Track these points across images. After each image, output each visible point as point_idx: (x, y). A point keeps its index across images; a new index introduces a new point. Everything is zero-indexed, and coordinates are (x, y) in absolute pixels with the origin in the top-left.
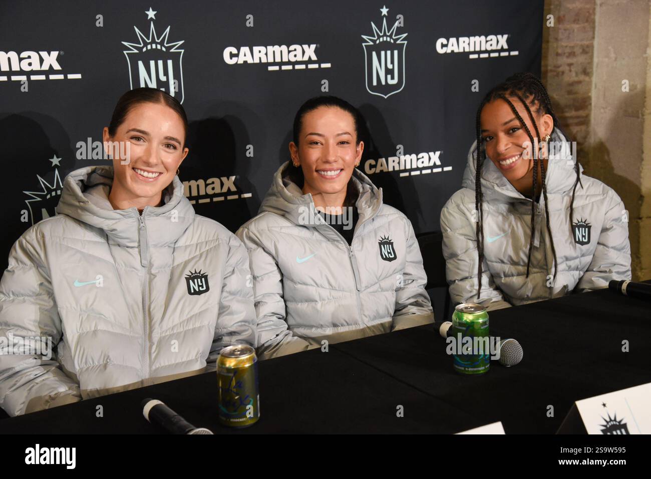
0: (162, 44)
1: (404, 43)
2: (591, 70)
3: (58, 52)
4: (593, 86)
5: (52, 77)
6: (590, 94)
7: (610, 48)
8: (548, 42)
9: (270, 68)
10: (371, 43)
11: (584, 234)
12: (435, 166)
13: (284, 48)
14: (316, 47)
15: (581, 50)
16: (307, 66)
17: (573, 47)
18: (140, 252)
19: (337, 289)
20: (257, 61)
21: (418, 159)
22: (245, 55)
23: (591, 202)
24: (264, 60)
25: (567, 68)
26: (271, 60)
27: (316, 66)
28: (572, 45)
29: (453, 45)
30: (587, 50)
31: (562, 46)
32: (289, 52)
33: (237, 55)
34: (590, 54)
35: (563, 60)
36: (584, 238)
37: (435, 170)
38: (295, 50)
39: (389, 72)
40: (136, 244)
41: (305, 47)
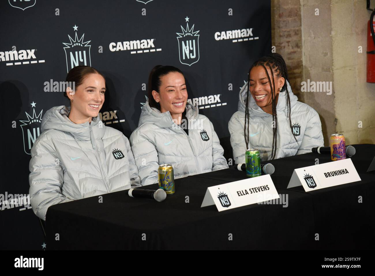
0: (81, 43)
1: (198, 36)
2: (301, 45)
3: (34, 50)
4: (303, 54)
5: (32, 62)
6: (301, 59)
7: (311, 31)
8: (274, 29)
9: (132, 53)
10: (181, 37)
11: (297, 131)
12: (218, 103)
13: (138, 41)
14: (154, 40)
15: (294, 33)
16: (150, 51)
17: (289, 31)
18: (91, 142)
19: (185, 156)
20: (125, 49)
21: (208, 99)
22: (120, 47)
23: (301, 114)
24: (129, 49)
25: (287, 44)
26: (132, 48)
27: (154, 50)
28: (289, 30)
29: (223, 36)
30: (298, 33)
31: (283, 31)
32: (141, 43)
33: (116, 47)
34: (299, 35)
35: (284, 40)
36: (297, 133)
37: (218, 105)
38: (144, 42)
39: (191, 52)
40: (89, 139)
41: (149, 40)
